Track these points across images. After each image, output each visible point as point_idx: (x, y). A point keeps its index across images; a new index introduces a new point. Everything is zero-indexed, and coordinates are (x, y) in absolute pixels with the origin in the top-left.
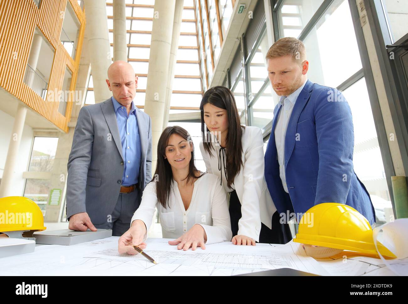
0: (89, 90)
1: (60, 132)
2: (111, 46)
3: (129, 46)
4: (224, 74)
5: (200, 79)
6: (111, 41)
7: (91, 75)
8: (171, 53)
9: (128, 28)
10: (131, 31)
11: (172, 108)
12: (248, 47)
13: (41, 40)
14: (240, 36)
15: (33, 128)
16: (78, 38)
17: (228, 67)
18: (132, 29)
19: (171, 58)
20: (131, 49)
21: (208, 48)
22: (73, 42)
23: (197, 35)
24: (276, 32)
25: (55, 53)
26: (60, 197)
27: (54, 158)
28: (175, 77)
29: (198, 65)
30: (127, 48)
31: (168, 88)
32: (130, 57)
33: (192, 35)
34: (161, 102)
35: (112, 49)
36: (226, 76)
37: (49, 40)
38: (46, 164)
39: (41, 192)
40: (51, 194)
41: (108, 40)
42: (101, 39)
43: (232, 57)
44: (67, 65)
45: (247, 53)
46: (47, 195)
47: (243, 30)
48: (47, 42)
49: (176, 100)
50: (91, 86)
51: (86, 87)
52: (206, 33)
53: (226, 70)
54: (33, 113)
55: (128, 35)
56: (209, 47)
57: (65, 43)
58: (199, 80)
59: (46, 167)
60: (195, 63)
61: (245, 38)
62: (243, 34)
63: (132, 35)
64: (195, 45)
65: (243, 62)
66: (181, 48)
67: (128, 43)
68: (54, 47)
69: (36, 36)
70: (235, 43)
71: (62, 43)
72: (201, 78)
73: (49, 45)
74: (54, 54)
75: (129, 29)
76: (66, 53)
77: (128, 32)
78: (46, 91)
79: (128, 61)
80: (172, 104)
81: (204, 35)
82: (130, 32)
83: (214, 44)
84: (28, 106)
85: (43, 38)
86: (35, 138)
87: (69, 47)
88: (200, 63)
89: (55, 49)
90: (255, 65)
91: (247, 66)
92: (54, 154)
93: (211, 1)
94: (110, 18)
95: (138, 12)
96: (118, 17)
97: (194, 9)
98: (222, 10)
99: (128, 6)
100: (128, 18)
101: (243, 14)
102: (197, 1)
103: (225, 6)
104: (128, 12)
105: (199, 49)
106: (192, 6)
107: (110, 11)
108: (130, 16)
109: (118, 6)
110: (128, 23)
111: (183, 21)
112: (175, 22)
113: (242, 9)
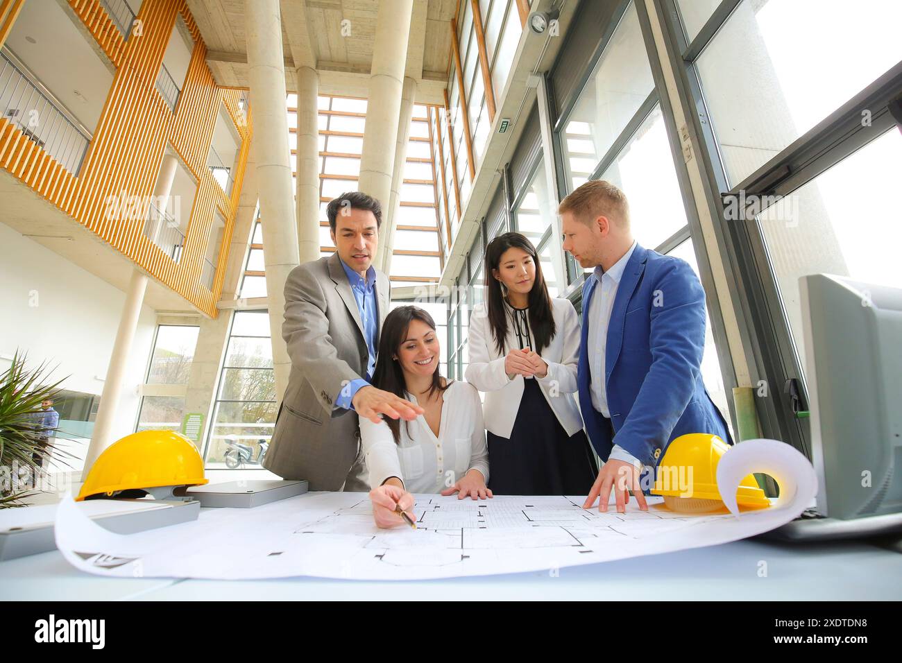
0: (253, 247)
1: (203, 316)
2: (294, 176)
3: (322, 178)
4: (477, 226)
5: (438, 232)
6: (294, 168)
7: (257, 222)
8: (391, 191)
9: (320, 148)
10: (326, 154)
12: (514, 185)
13: (175, 165)
14: (503, 167)
15: (157, 311)
16: (237, 161)
17: (483, 214)
18: (328, 150)
19: (392, 198)
20: (325, 182)
21: (451, 184)
22: (229, 168)
23: (433, 162)
24: (558, 165)
25: (198, 186)
26: (201, 427)
27: (191, 360)
28: (397, 229)
29: (433, 211)
30: (319, 181)
31: (387, 247)
33: (424, 161)
35: (294, 181)
36: (480, 228)
37: (188, 165)
38: (176, 372)
39: (166, 419)
40: (186, 421)
41: (290, 168)
42: (276, 164)
43: (490, 199)
44: (218, 206)
45: (513, 194)
46: (178, 424)
47: (507, 159)
48: (185, 168)
49: (399, 266)
50: (259, 239)
51: (249, 242)
52: (448, 158)
53: (480, 219)
54: (158, 287)
55: (320, 160)
56: (453, 182)
57: (215, 170)
58: (436, 234)
59: (176, 376)
60: (429, 206)
61: (509, 172)
62: (507, 164)
64: (430, 178)
65: (506, 206)
66: (407, 182)
67: (320, 172)
68: (196, 177)
69: (168, 158)
70: (494, 178)
71: (210, 169)
72: (439, 230)
73: (188, 173)
74: (196, 188)
75: (322, 150)
76: (216, 187)
77: (321, 155)
78: (182, 249)
79: (321, 201)
81: (445, 163)
82: (325, 155)
83: (460, 178)
84: (150, 273)
85: (179, 162)
86: (161, 327)
87: (222, 178)
88: (437, 207)
89: (198, 180)
90: (526, 212)
91: (513, 214)
92: (192, 355)
93: (457, 111)
94: (292, 131)
95: (337, 124)
96: (305, 130)
97: (429, 121)
98: (474, 125)
99: (321, 113)
100: (321, 133)
101: (507, 134)
102: (434, 109)
103: (479, 119)
104: (321, 123)
105: (435, 184)
106: (425, 116)
107: (292, 121)
108: (324, 128)
109: (305, 113)
110: (320, 140)
111: (412, 140)
112: (398, 142)
113: (504, 126)
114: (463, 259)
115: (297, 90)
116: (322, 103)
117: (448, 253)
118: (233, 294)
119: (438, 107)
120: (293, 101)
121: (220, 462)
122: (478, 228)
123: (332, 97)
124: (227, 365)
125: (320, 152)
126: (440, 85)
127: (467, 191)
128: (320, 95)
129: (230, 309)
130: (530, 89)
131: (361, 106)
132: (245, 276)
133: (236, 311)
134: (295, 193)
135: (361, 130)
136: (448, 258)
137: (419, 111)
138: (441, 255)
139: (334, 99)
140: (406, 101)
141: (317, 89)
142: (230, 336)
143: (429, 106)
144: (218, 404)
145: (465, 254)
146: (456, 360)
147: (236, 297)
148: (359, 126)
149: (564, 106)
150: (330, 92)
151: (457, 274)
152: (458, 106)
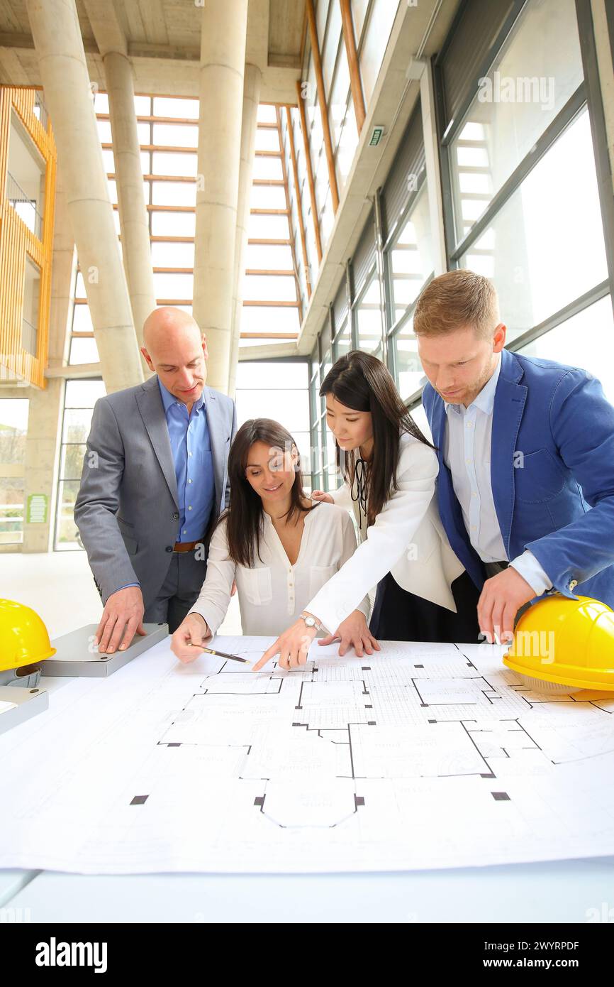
0: (77, 302)
1: (30, 387)
2: (115, 209)
3: (151, 210)
5: (295, 276)
6: (113, 197)
7: (78, 271)
8: (237, 226)
9: (144, 170)
10: (151, 177)
11: (244, 336)
12: (388, 217)
14: (374, 192)
16: (43, 192)
17: (350, 254)
18: (154, 173)
19: (238, 235)
20: (154, 214)
21: (309, 213)
22: (34, 201)
23: (286, 185)
24: (445, 191)
26: (46, 508)
28: (246, 274)
29: (289, 248)
30: (147, 214)
31: (235, 299)
32: (154, 234)
33: (275, 184)
34: (223, 329)
35: (116, 215)
36: (345, 272)
40: (29, 503)
41: (109, 202)
42: (93, 199)
43: (357, 235)
44: (28, 251)
45: (387, 229)
47: (380, 182)
50: (82, 294)
51: (72, 296)
52: (304, 180)
53: (345, 261)
55: (146, 185)
56: (311, 210)
57: (18, 204)
58: (293, 279)
60: (283, 243)
61: (383, 197)
62: (380, 188)
63: (155, 184)
64: (283, 206)
66: (255, 212)
67: (147, 203)
70: (363, 207)
71: (12, 203)
75: (147, 172)
77: (146, 178)
79: (151, 241)
80: (244, 328)
81: (301, 185)
82: (151, 179)
83: (320, 206)
87: (27, 214)
88: (293, 244)
91: (386, 255)
93: (315, 113)
94: (105, 147)
95: (164, 136)
96: (122, 145)
97: (279, 127)
98: (336, 130)
99: (141, 120)
100: (143, 149)
101: (381, 148)
102: (284, 109)
103: (343, 122)
104: (141, 134)
105: (289, 214)
106: (274, 120)
107: (104, 132)
108: (146, 142)
109: (120, 119)
110: (144, 157)
111: (258, 154)
112: (242, 159)
113: (377, 137)
114: (326, 310)
115: (106, 88)
116: (140, 106)
117: (308, 304)
118: (61, 359)
119: (289, 107)
120: (102, 103)
121: (72, 541)
122: (343, 270)
123: (152, 96)
124: (65, 441)
125: (145, 176)
126: (291, 74)
127: (330, 223)
128: (137, 94)
129: (61, 378)
130: (412, 82)
131: (190, 109)
132: (72, 337)
133: (67, 380)
134: (118, 231)
135: (194, 143)
136: (308, 310)
137: (265, 113)
138: (300, 305)
139: (156, 99)
140: (249, 99)
141: (132, 86)
142: (65, 409)
143: (278, 105)
144: (62, 483)
145: (328, 304)
146: (319, 428)
147: (65, 364)
148: (190, 137)
149: (455, 108)
150: (149, 90)
151: (319, 329)
152: (315, 105)
